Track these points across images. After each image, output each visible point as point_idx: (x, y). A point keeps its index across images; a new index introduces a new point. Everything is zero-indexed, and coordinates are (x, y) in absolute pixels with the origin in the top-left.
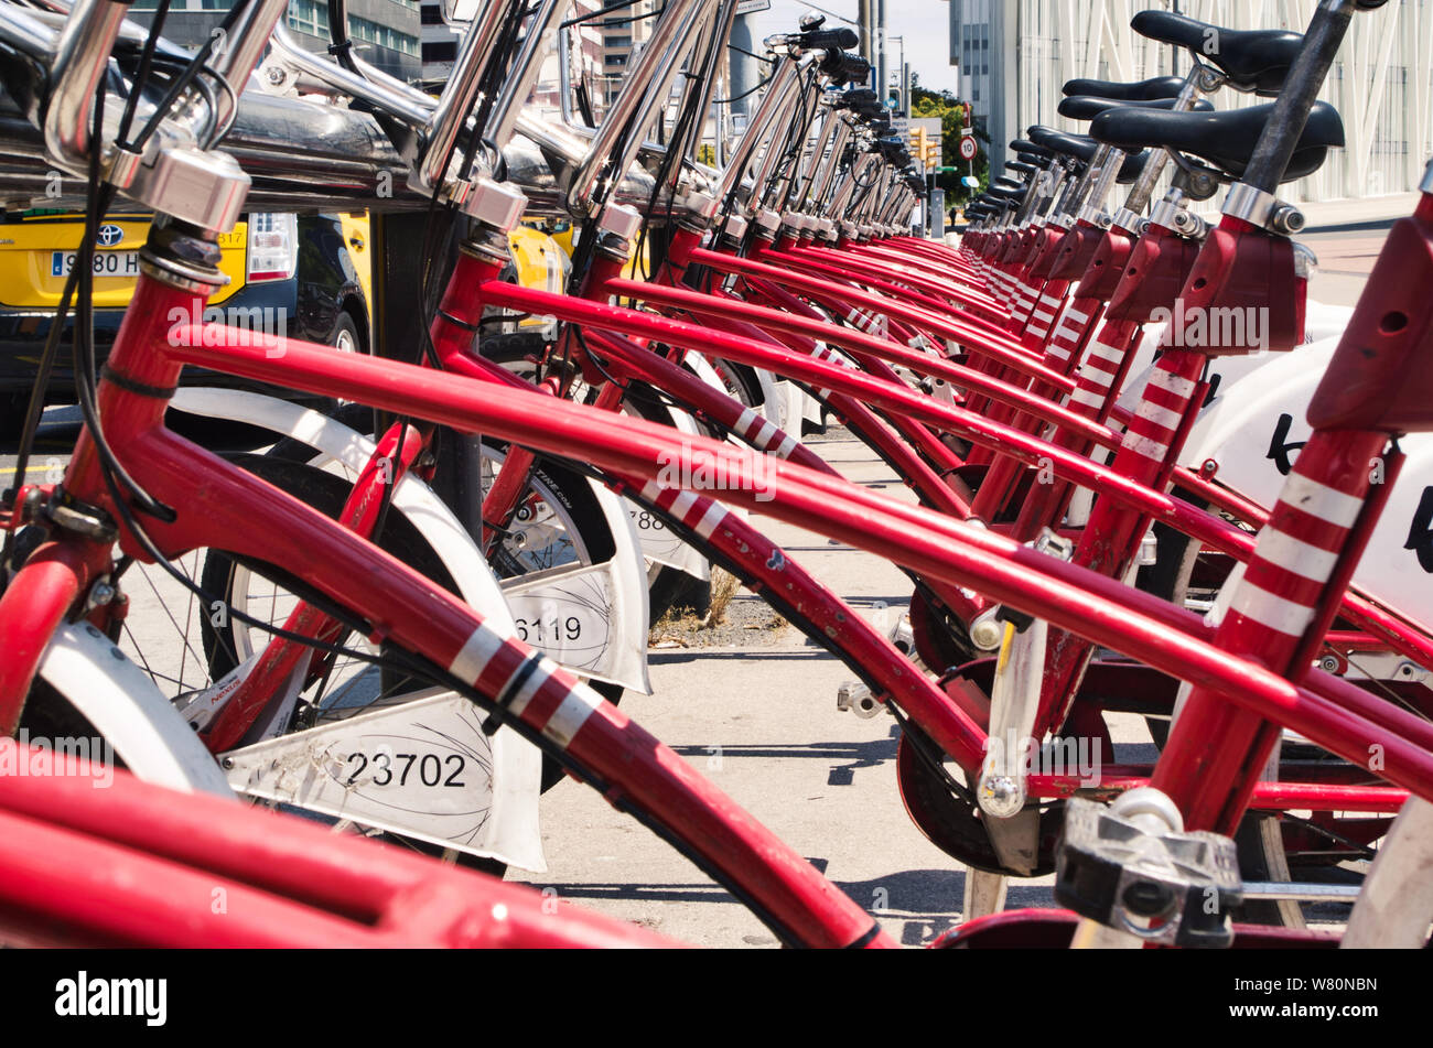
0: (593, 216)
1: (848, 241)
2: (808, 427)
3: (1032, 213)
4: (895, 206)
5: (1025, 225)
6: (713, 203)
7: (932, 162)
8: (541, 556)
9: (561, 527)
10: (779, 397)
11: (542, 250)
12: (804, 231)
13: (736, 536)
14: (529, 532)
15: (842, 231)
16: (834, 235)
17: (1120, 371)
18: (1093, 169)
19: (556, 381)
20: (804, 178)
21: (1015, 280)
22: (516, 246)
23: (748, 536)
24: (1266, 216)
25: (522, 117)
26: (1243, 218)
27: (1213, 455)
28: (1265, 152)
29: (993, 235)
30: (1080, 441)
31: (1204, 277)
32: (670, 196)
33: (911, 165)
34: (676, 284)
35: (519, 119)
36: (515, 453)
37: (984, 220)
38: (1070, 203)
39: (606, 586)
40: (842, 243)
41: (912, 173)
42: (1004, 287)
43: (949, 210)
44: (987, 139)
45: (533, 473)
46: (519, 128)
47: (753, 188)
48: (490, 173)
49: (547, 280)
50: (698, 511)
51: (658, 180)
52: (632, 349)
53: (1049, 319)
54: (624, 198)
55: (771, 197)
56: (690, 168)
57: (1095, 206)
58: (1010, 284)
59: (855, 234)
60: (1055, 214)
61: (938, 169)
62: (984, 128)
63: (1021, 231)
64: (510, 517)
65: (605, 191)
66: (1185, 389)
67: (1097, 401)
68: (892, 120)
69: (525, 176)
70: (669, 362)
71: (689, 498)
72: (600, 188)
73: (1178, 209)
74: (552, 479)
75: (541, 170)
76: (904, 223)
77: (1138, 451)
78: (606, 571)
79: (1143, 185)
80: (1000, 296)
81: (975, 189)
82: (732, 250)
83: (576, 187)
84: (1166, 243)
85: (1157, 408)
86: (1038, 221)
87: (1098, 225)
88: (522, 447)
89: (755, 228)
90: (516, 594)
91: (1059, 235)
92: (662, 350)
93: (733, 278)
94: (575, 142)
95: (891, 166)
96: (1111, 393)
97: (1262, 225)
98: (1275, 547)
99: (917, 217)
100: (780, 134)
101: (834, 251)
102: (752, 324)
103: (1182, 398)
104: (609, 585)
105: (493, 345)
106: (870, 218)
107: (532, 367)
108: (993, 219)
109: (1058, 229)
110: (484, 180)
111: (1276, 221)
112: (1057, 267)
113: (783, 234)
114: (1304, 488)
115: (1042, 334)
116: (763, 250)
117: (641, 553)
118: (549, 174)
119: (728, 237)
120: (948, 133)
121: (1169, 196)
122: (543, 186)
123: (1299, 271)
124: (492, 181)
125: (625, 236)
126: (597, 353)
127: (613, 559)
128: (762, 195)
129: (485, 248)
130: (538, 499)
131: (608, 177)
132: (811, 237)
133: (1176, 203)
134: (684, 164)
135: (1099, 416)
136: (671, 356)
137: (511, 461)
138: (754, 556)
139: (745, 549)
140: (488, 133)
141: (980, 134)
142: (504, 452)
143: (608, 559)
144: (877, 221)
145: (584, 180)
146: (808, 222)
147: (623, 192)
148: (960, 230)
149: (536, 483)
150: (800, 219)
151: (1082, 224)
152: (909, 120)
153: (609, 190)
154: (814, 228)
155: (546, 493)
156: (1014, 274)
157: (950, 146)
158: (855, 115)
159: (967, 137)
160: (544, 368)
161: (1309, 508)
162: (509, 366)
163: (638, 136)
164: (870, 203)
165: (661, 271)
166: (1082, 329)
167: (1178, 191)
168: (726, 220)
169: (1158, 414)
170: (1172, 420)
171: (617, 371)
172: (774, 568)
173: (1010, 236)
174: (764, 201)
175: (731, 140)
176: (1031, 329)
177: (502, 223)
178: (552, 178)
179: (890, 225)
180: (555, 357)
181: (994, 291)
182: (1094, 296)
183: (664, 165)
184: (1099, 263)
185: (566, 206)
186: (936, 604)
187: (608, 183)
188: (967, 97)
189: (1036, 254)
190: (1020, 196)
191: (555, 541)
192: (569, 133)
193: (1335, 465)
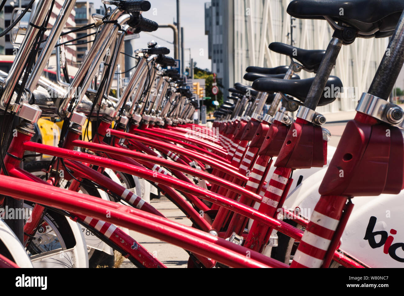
0: (68, 117)
1: (168, 125)
2: (152, 196)
3: (236, 115)
4: (187, 112)
5: (234, 120)
6: (114, 112)
7: (202, 95)
8: (48, 247)
9: (55, 235)
10: (141, 184)
11: (52, 129)
12: (151, 122)
13: (120, 237)
14: (43, 237)
15: (166, 122)
16: (163, 123)
17: (264, 174)
18: (257, 100)
19: (54, 179)
20: (151, 102)
21: (230, 140)
22: (41, 127)
23: (124, 236)
24: (312, 118)
25: (41, 79)
26: (304, 119)
27: (299, 205)
28: (312, 95)
29: (223, 123)
30: (251, 201)
31: (290, 140)
32: (98, 109)
33: (193, 97)
34: (101, 142)
35: (40, 80)
36: (37, 207)
37: (220, 117)
38: (249, 112)
39: (72, 257)
40: (166, 126)
41: (193, 100)
42: (226, 143)
43: (208, 114)
44: (222, 87)
45: (44, 214)
46: (40, 84)
47: (131, 106)
48: (27, 101)
49: (53, 140)
50: (105, 228)
51: (94, 103)
52: (83, 167)
53: (241, 155)
54: (80, 110)
55: (138, 109)
56: (106, 99)
57: (257, 113)
58: (228, 142)
59: (171, 123)
60: (244, 116)
61: (204, 98)
62: (221, 83)
63: (232, 122)
64: (36, 231)
65: (73, 108)
66: (284, 181)
67: (256, 186)
68: (186, 80)
69: (42, 102)
70: (98, 172)
71: (102, 223)
72: (71, 106)
73: (285, 115)
74: (51, 216)
75: (48, 99)
76: (191, 118)
77: (268, 204)
78: (72, 252)
79: (273, 106)
80: (225, 146)
81: (218, 106)
82: (123, 129)
83: (61, 106)
84: (280, 127)
85: (274, 188)
86: (239, 118)
87: (259, 120)
88: (40, 204)
89: (131, 121)
90: (37, 261)
91: (245, 124)
92: (95, 168)
93: (123, 141)
94: (61, 88)
95: (185, 97)
96: (261, 182)
97: (311, 121)
98: (308, 237)
99: (196, 116)
100: (141, 86)
101: (163, 129)
102: (130, 158)
103: (283, 184)
104: (73, 257)
105: (30, 165)
106: (177, 117)
107: (44, 173)
108: (223, 117)
109: (245, 121)
110: (25, 104)
111: (316, 120)
112: (244, 136)
113: (143, 123)
114: (318, 216)
115: (238, 160)
116: (135, 129)
117: (86, 245)
118: (51, 101)
119: (121, 124)
120: (208, 85)
121: (281, 110)
122: (49, 106)
123: (324, 138)
124: (28, 104)
125: (80, 124)
126: (69, 168)
127: (75, 247)
128: (134, 108)
129: (25, 129)
130: (46, 224)
131: (74, 102)
132: (154, 124)
133: (283, 113)
134: (104, 97)
135: (257, 191)
136: (99, 169)
137: (36, 209)
138: (126, 244)
139: (123, 242)
140: (27, 87)
141: (220, 85)
142: (33, 206)
143: (73, 247)
144: (180, 118)
145: (65, 103)
146: (152, 118)
147: (80, 107)
148: (212, 121)
149: (45, 218)
150: (149, 117)
151: (253, 120)
152: (193, 80)
153: (74, 107)
154: (155, 121)
155: (49, 222)
156: (230, 138)
157: (208, 90)
158: (170, 78)
159: (215, 86)
160: (49, 174)
161: (320, 224)
162: (34, 174)
163: (86, 86)
164: (177, 112)
165: (95, 137)
166: (252, 159)
167: (284, 108)
168: (120, 118)
169: (275, 190)
170: (280, 193)
171: (77, 175)
172: (134, 249)
173: (229, 124)
174: (135, 111)
175: (123, 88)
176: (234, 159)
177: (32, 119)
178: (52, 103)
179: (185, 119)
180: (53, 170)
181: (223, 144)
182: (257, 147)
183: (96, 97)
184: (258, 134)
185: (58, 113)
186: (197, 263)
187: (74, 104)
188: (215, 71)
189: (237, 131)
190: (232, 109)
191: (53, 241)
192: (60, 85)
193: (329, 208)
